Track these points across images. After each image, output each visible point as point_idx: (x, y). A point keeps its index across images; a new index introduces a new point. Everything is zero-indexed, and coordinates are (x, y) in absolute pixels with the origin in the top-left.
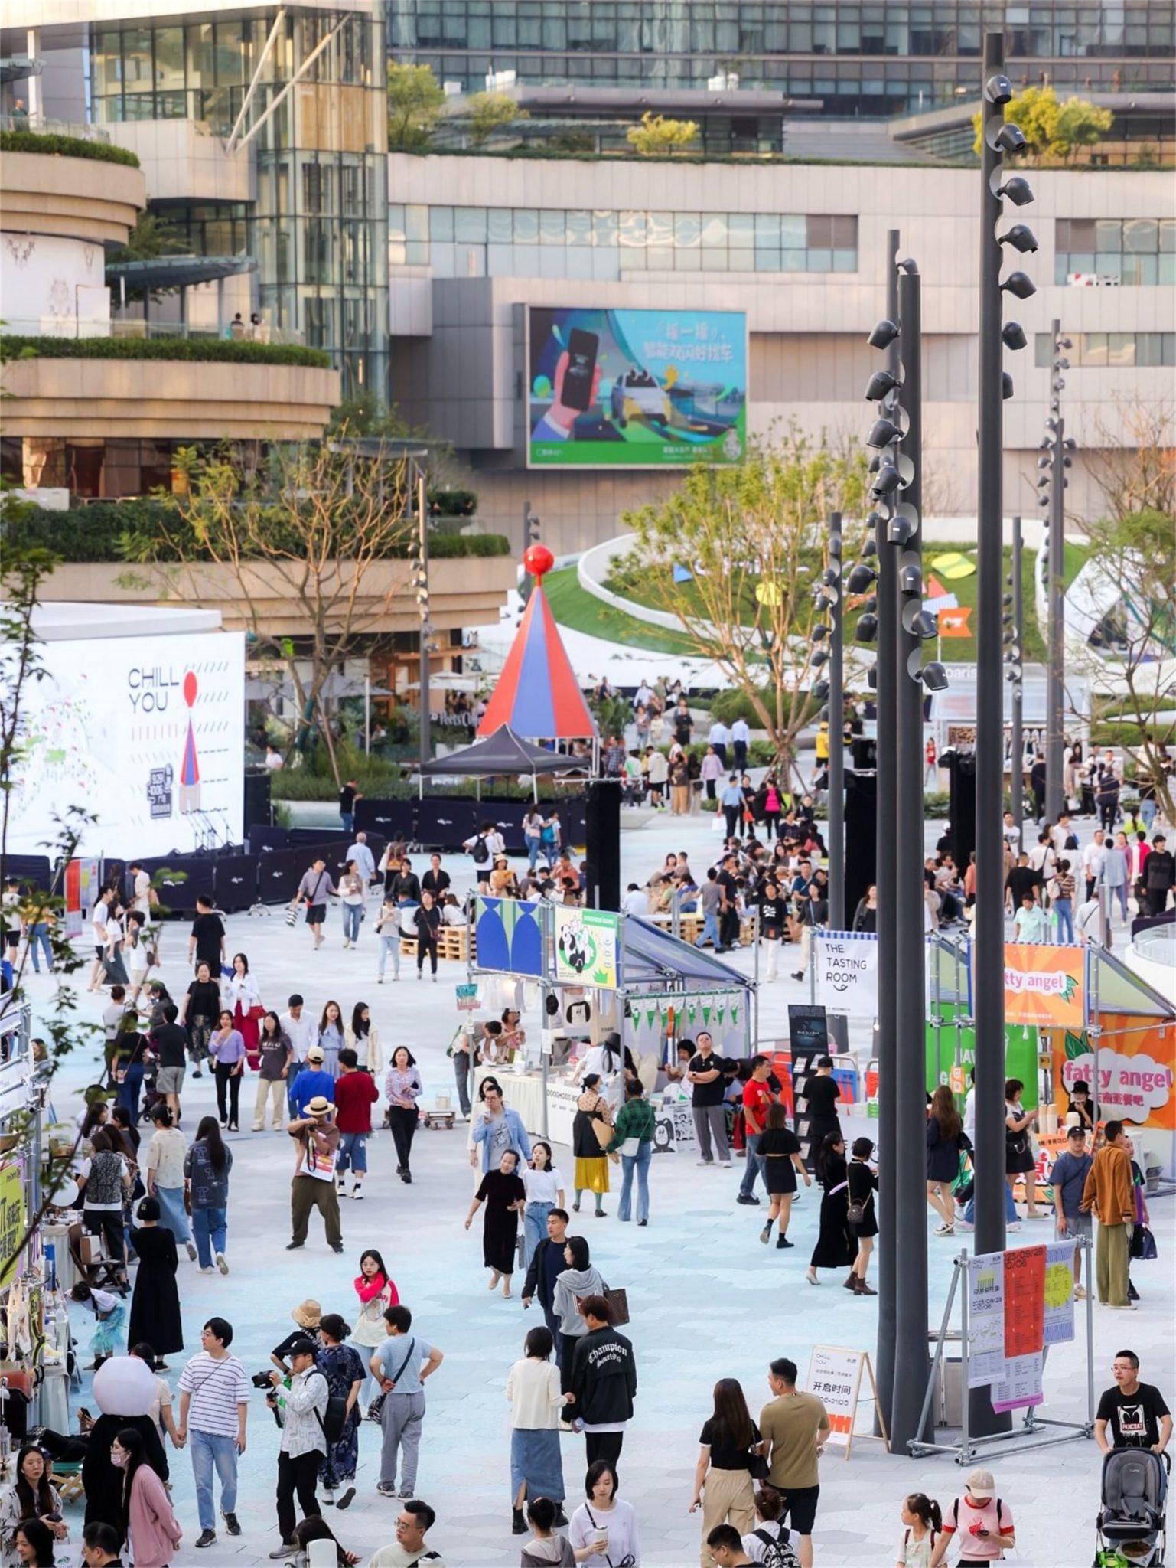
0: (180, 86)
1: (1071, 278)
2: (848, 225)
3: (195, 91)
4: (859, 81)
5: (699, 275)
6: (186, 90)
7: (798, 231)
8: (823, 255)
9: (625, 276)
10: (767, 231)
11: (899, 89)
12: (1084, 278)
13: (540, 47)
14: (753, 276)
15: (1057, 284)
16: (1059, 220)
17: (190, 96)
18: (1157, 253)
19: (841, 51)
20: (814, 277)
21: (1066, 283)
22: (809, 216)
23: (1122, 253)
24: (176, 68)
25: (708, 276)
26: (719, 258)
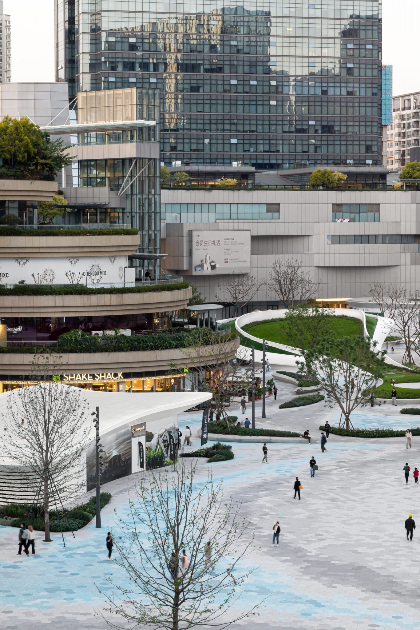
0: (104, 176)
1: (337, 220)
2: (277, 206)
3: (108, 177)
4: (269, 159)
5: (237, 221)
6: (105, 177)
7: (263, 209)
8: (270, 215)
9: (217, 221)
10: (256, 209)
11: (280, 162)
12: (340, 220)
13: (183, 151)
14: (252, 221)
15: (332, 222)
16: (333, 204)
17: (107, 179)
18: (359, 213)
19: (264, 151)
20: (268, 221)
21: (335, 221)
22: (266, 204)
23: (350, 213)
24: (102, 171)
25: (240, 221)
26: (242, 216)
